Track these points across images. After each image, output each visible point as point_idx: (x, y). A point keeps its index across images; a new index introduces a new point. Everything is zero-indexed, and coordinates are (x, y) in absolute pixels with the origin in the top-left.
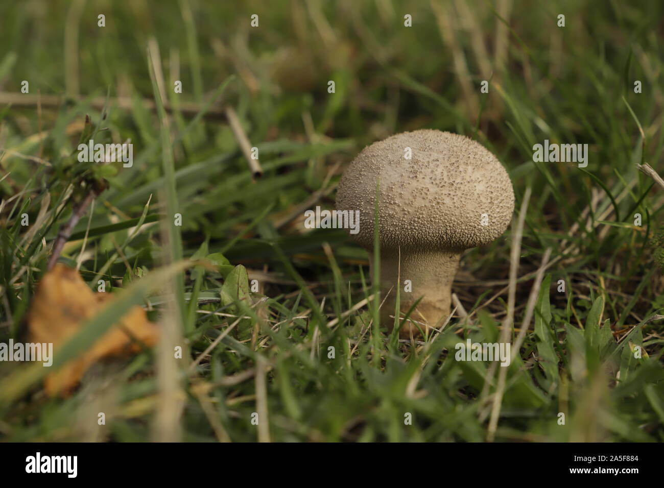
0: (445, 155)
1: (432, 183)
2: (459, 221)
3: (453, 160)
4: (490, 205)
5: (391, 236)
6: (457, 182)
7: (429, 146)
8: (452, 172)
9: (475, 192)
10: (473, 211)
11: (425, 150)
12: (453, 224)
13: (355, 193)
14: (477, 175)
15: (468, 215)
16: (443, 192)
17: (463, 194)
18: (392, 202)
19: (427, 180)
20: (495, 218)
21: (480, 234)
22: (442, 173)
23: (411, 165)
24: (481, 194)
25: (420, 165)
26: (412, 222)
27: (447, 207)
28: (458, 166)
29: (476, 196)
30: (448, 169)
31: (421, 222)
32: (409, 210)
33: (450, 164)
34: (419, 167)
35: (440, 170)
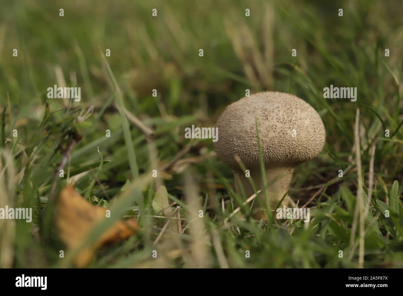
0: (282, 104)
1: (278, 121)
2: (297, 144)
3: (288, 107)
4: (314, 133)
5: (255, 158)
6: (293, 119)
7: (271, 100)
8: (289, 114)
9: (304, 125)
10: (305, 137)
11: (269, 103)
12: (294, 147)
13: (228, 133)
14: (304, 115)
15: (302, 140)
16: (286, 126)
17: (298, 127)
18: (255, 136)
19: (275, 120)
20: (318, 141)
21: (310, 152)
22: (283, 115)
23: (263, 112)
24: (308, 126)
25: (268, 112)
26: (269, 148)
27: (290, 136)
28: (292, 110)
29: (305, 128)
30: (286, 112)
31: (274, 147)
32: (266, 140)
33: (287, 109)
34: (268, 113)
35: (281, 113)
